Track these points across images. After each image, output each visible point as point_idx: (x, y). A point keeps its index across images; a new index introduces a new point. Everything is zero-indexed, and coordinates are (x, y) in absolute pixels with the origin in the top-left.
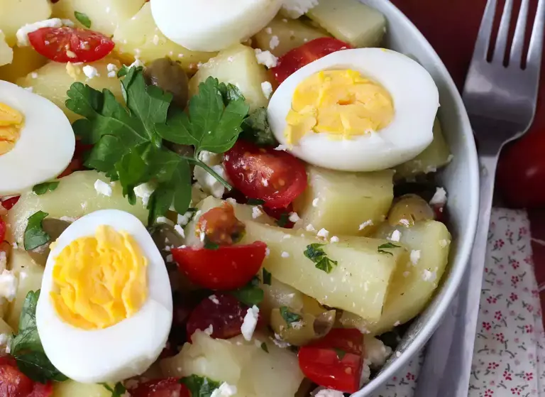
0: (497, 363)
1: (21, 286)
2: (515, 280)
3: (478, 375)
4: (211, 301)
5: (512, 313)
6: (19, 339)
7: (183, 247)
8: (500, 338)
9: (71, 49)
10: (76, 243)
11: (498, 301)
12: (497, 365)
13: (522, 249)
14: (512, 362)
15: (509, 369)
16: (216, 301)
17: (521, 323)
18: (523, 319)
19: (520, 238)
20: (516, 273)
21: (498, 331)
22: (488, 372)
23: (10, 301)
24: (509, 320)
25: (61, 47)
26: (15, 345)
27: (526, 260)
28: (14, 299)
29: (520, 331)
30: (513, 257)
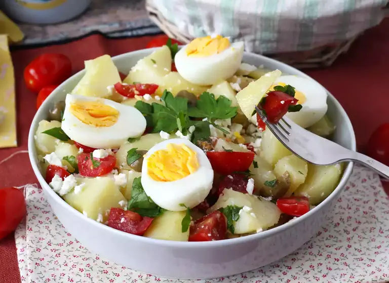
0: (374, 227)
1: (129, 179)
2: (376, 194)
3: (366, 233)
4: (229, 178)
5: (377, 207)
6: (131, 201)
7: (213, 151)
8: (374, 217)
9: (137, 90)
10: (157, 153)
11: (369, 203)
12: (375, 228)
13: (376, 182)
14: (382, 226)
15: (381, 229)
16: (231, 177)
17: (383, 211)
18: (384, 209)
19: (374, 178)
20: (375, 191)
21: (372, 214)
22: (371, 232)
23: (124, 187)
24: (377, 210)
25: (131, 90)
26: (130, 205)
27: (380, 186)
28: (126, 185)
29: (383, 214)
30: (373, 185)
